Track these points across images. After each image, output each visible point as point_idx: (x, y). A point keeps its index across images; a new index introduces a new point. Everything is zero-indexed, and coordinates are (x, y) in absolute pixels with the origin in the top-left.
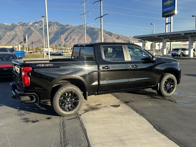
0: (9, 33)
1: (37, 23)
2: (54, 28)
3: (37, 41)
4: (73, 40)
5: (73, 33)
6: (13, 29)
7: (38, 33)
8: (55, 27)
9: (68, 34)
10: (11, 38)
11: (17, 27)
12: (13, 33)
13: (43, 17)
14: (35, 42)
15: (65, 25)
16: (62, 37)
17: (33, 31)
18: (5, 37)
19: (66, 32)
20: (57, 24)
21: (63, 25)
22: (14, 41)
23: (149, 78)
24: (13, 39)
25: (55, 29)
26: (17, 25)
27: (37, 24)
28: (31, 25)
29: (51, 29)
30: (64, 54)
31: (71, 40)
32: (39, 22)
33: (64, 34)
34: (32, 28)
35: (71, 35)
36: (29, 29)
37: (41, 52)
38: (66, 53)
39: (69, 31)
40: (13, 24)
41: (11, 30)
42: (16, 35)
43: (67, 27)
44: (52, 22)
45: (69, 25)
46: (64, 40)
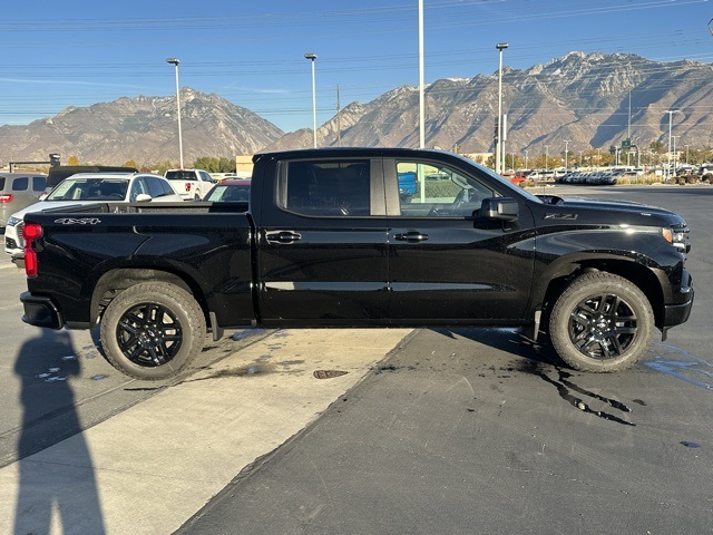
0: (461, 110)
1: (558, 65)
2: (621, 79)
3: (554, 134)
4: (699, 121)
5: (701, 94)
6: (476, 94)
7: (558, 101)
8: (625, 76)
9: (679, 100)
10: (469, 126)
11: (489, 88)
12: (475, 107)
13: (501, 48)
14: (545, 136)
15: (670, 64)
16: (653, 112)
17: (542, 97)
18: (449, 122)
19: (670, 93)
20: (636, 61)
21: (660, 66)
22: (477, 135)
23: (488, 287)
24: (472, 130)
25: (627, 82)
26: (491, 81)
27: (559, 71)
28: (538, 77)
29: (611, 84)
30: (619, 178)
31: (689, 124)
32: (566, 63)
33: (662, 101)
34: (540, 86)
35: (689, 102)
36: (530, 89)
37: (543, 173)
38: (628, 178)
39: (682, 88)
40: (477, 77)
41: (470, 100)
42: (484, 116)
43: (677, 73)
44: (617, 59)
45: (685, 62)
46: (659, 125)
